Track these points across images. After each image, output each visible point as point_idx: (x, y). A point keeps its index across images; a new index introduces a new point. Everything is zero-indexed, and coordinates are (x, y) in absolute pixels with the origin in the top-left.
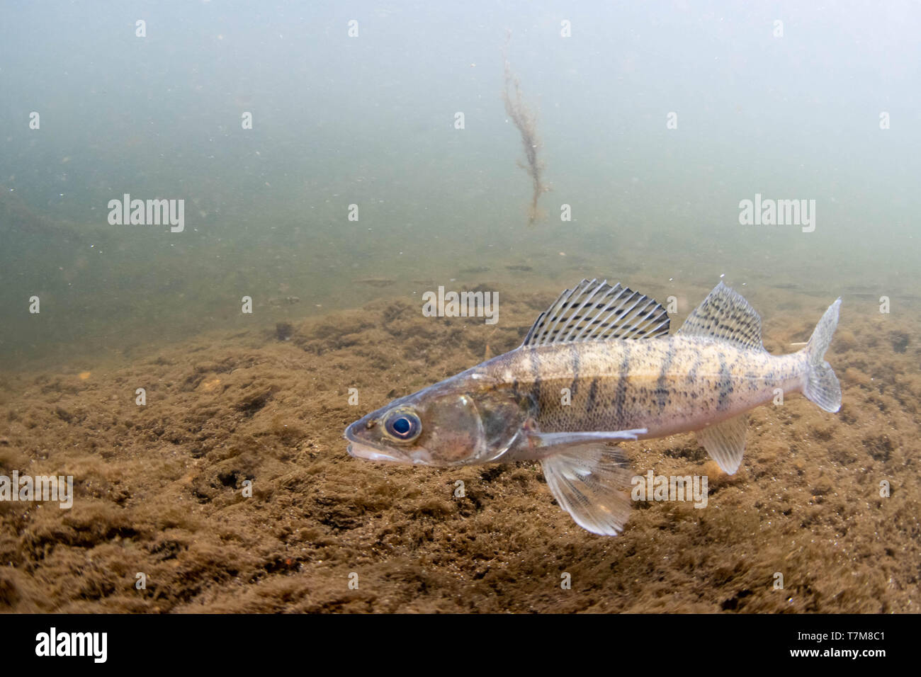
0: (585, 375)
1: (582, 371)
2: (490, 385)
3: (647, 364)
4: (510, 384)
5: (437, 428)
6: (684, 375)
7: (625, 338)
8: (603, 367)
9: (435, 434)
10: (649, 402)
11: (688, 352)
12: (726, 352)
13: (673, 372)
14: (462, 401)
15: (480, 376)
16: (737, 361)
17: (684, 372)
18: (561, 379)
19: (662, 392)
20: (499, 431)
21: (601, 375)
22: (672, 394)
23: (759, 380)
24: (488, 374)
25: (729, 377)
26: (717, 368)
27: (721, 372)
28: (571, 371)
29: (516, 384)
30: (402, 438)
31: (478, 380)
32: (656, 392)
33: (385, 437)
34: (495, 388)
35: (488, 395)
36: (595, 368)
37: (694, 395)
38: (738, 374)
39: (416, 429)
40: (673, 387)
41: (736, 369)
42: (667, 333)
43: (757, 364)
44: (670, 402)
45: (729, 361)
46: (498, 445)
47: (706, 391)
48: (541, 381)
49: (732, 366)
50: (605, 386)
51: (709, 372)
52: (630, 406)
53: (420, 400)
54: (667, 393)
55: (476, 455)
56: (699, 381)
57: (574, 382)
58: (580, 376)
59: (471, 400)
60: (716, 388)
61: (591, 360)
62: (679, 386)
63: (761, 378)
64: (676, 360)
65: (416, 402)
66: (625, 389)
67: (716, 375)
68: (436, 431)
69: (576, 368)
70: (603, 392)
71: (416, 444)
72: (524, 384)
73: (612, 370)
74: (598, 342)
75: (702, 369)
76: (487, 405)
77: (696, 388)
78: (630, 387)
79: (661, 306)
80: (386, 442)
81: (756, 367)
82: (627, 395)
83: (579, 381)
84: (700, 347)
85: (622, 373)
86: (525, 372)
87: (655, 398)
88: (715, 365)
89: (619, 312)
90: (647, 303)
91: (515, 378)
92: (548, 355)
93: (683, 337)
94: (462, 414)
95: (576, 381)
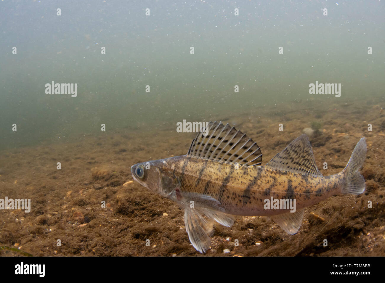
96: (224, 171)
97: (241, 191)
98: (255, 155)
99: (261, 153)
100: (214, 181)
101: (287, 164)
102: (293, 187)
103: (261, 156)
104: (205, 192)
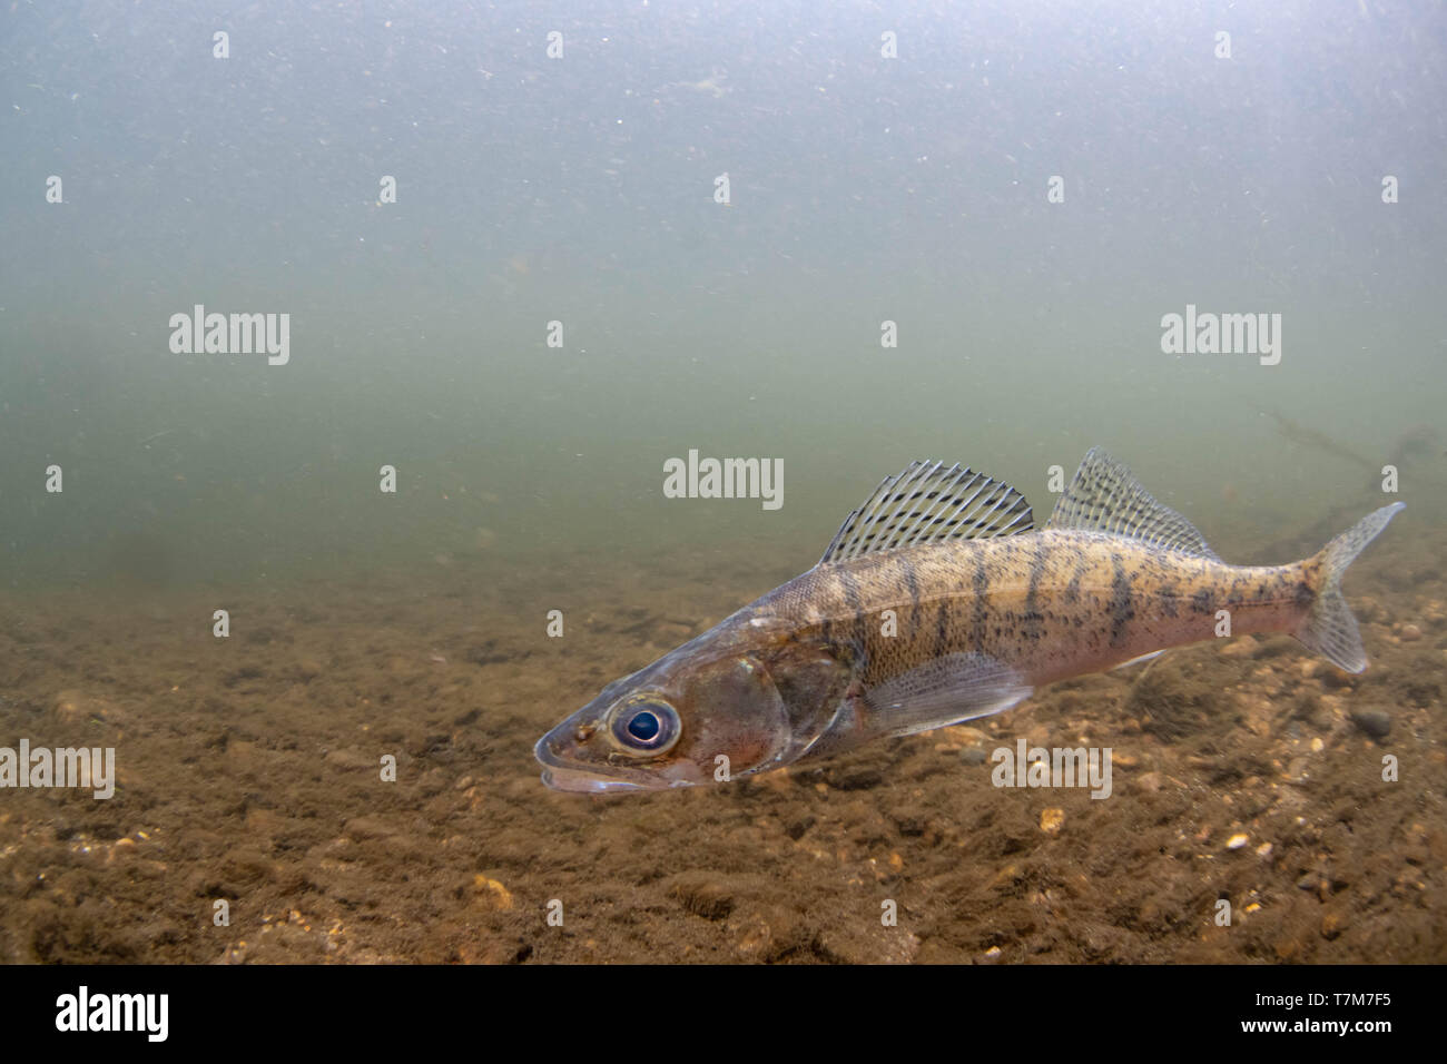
0: (929, 598)
1: (923, 592)
2: (786, 634)
3: (1011, 574)
4: (818, 626)
5: (706, 721)
6: (1064, 588)
7: (971, 537)
8: (952, 582)
9: (705, 731)
11: (1066, 553)
12: (1126, 553)
13: (1047, 583)
14: (744, 670)
15: (766, 621)
16: (1143, 567)
17: (1063, 584)
18: (895, 608)
19: (1034, 616)
20: (811, 708)
21: (951, 594)
22: (1047, 621)
23: (1180, 602)
24: (778, 617)
25: (1128, 594)
26: (1110, 578)
27: (1116, 583)
28: (907, 593)
29: (827, 624)
30: (649, 747)
31: (764, 627)
32: (1026, 618)
33: (615, 751)
34: (794, 638)
35: (786, 651)
36: (941, 584)
37: (1078, 623)
38: (1143, 588)
39: (672, 726)
40: (1049, 608)
41: (1141, 581)
42: (1031, 528)
43: (1181, 574)
44: (1045, 633)
45: (1130, 567)
46: (810, 732)
47: (1095, 615)
48: (866, 615)
49: (1135, 576)
50: (959, 613)
51: (1098, 583)
52: (993, 642)
53: (668, 676)
54: (1041, 618)
55: (776, 755)
56: (1084, 599)
57: (915, 611)
58: (922, 600)
59: (760, 663)
60: (1108, 610)
61: (932, 572)
62: (1056, 606)
63: (1186, 599)
64: (1050, 564)
65: (661, 680)
66: (986, 616)
67: (1107, 589)
68: (707, 727)
69: (914, 588)
70: (957, 623)
71: (673, 754)
72: (839, 623)
73: (965, 585)
74: (933, 546)
75: (1088, 579)
76: (787, 669)
77: (1079, 610)
78: (992, 613)
80: (617, 761)
81: (1179, 579)
82: (988, 626)
83: (921, 608)
84: (1083, 546)
85: (978, 591)
86: (838, 604)
87: (1026, 627)
88: (1106, 573)
89: (958, 502)
91: (824, 616)
92: (866, 572)
93: (1058, 531)
94: (747, 690)
96: (962, 557)
97: (1021, 602)
98: (1015, 511)
99: (1028, 506)
100: (957, 595)
101: (1097, 518)
102: (1127, 574)
103: (1030, 512)
104: (942, 641)
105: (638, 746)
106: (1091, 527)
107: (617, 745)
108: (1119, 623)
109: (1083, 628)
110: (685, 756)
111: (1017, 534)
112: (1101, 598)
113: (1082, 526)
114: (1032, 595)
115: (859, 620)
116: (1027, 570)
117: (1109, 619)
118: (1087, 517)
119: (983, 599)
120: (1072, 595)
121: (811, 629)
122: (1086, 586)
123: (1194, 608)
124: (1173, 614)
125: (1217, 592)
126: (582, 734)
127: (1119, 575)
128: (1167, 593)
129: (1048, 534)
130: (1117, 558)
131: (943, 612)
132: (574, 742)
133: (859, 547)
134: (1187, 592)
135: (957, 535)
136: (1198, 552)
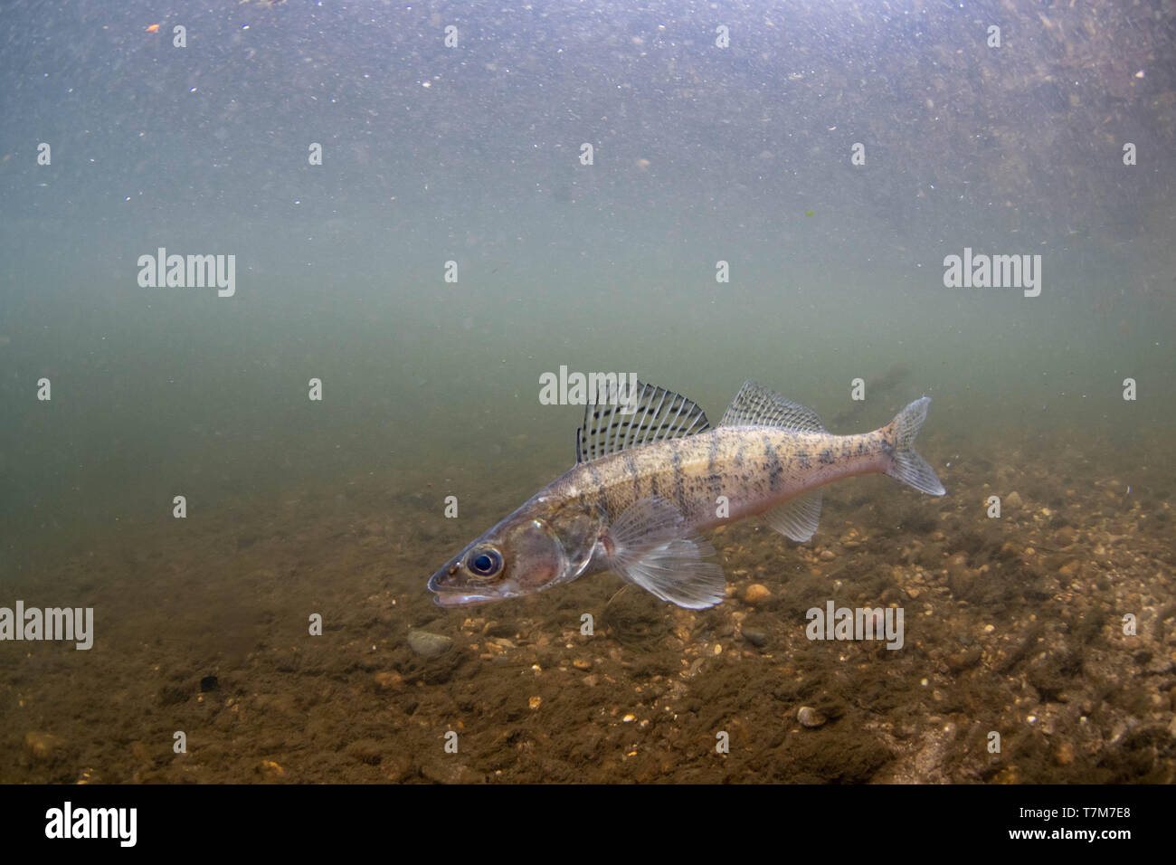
0: (644, 475)
1: (640, 472)
2: (558, 504)
3: (696, 454)
4: (576, 498)
5: (518, 556)
6: (732, 460)
7: (670, 438)
8: (657, 465)
9: (518, 562)
10: (705, 489)
11: (731, 439)
12: (771, 435)
13: (720, 457)
14: (536, 526)
15: (546, 499)
16: (783, 441)
17: (730, 456)
18: (623, 483)
19: (714, 478)
20: (578, 545)
21: (657, 471)
22: (723, 478)
23: (811, 458)
24: (553, 495)
25: (776, 457)
26: (762, 451)
27: (767, 453)
28: (629, 474)
29: (582, 496)
30: (486, 575)
31: (546, 502)
32: (709, 479)
33: (470, 578)
34: (563, 505)
35: (559, 513)
36: (651, 466)
37: (745, 478)
38: (786, 454)
39: (498, 564)
40: (723, 471)
41: (783, 450)
42: (708, 426)
43: (808, 443)
44: (724, 486)
45: (775, 444)
46: (580, 559)
47: (756, 473)
48: (605, 489)
49: (779, 447)
50: (664, 481)
51: (755, 454)
53: (495, 534)
54: (719, 478)
55: (562, 573)
56: (747, 464)
57: (636, 483)
58: (639, 476)
59: (544, 521)
60: (764, 468)
61: (645, 461)
62: (729, 469)
63: (814, 456)
64: (721, 447)
66: (682, 480)
67: (762, 457)
68: (519, 559)
69: (633, 470)
70: (663, 486)
71: (502, 577)
72: (589, 495)
73: (666, 465)
74: (646, 447)
75: (747, 452)
76: (561, 524)
77: (745, 471)
78: (685, 478)
79: (687, 400)
80: (472, 583)
81: (808, 446)
82: (685, 486)
83: (639, 481)
84: (743, 434)
85: (675, 466)
86: (588, 484)
87: (710, 485)
88: (760, 447)
89: (651, 412)
90: (672, 397)
91: (580, 491)
92: (604, 465)
93: (725, 428)
94: (538, 537)
95: (637, 481)
105: (481, 574)
106: (748, 423)
107: (470, 574)
108: (773, 475)
109: (749, 480)
110: (508, 577)
111: (700, 432)
112: (758, 462)
113: (741, 424)
114: (711, 465)
115: (601, 492)
116: (706, 452)
117: (766, 474)
118: (745, 418)
119: (679, 471)
120: (738, 462)
121: (573, 500)
122: (747, 455)
123: (821, 461)
124: (808, 466)
125: (834, 451)
126: (452, 571)
127: (768, 448)
128: (802, 455)
129: (719, 431)
130: (766, 438)
131: (654, 482)
132: (448, 576)
133: (597, 450)
134: (815, 453)
135: (661, 437)
136: (817, 430)
